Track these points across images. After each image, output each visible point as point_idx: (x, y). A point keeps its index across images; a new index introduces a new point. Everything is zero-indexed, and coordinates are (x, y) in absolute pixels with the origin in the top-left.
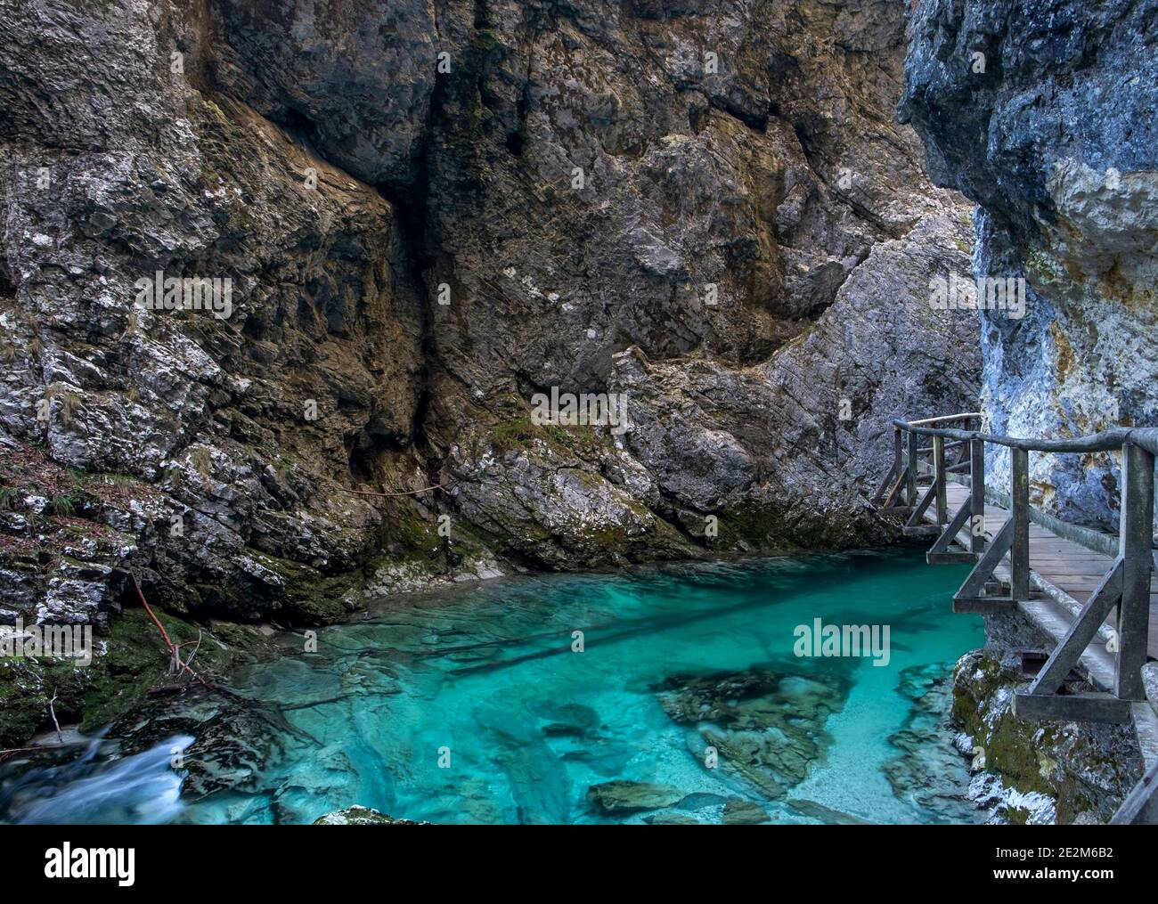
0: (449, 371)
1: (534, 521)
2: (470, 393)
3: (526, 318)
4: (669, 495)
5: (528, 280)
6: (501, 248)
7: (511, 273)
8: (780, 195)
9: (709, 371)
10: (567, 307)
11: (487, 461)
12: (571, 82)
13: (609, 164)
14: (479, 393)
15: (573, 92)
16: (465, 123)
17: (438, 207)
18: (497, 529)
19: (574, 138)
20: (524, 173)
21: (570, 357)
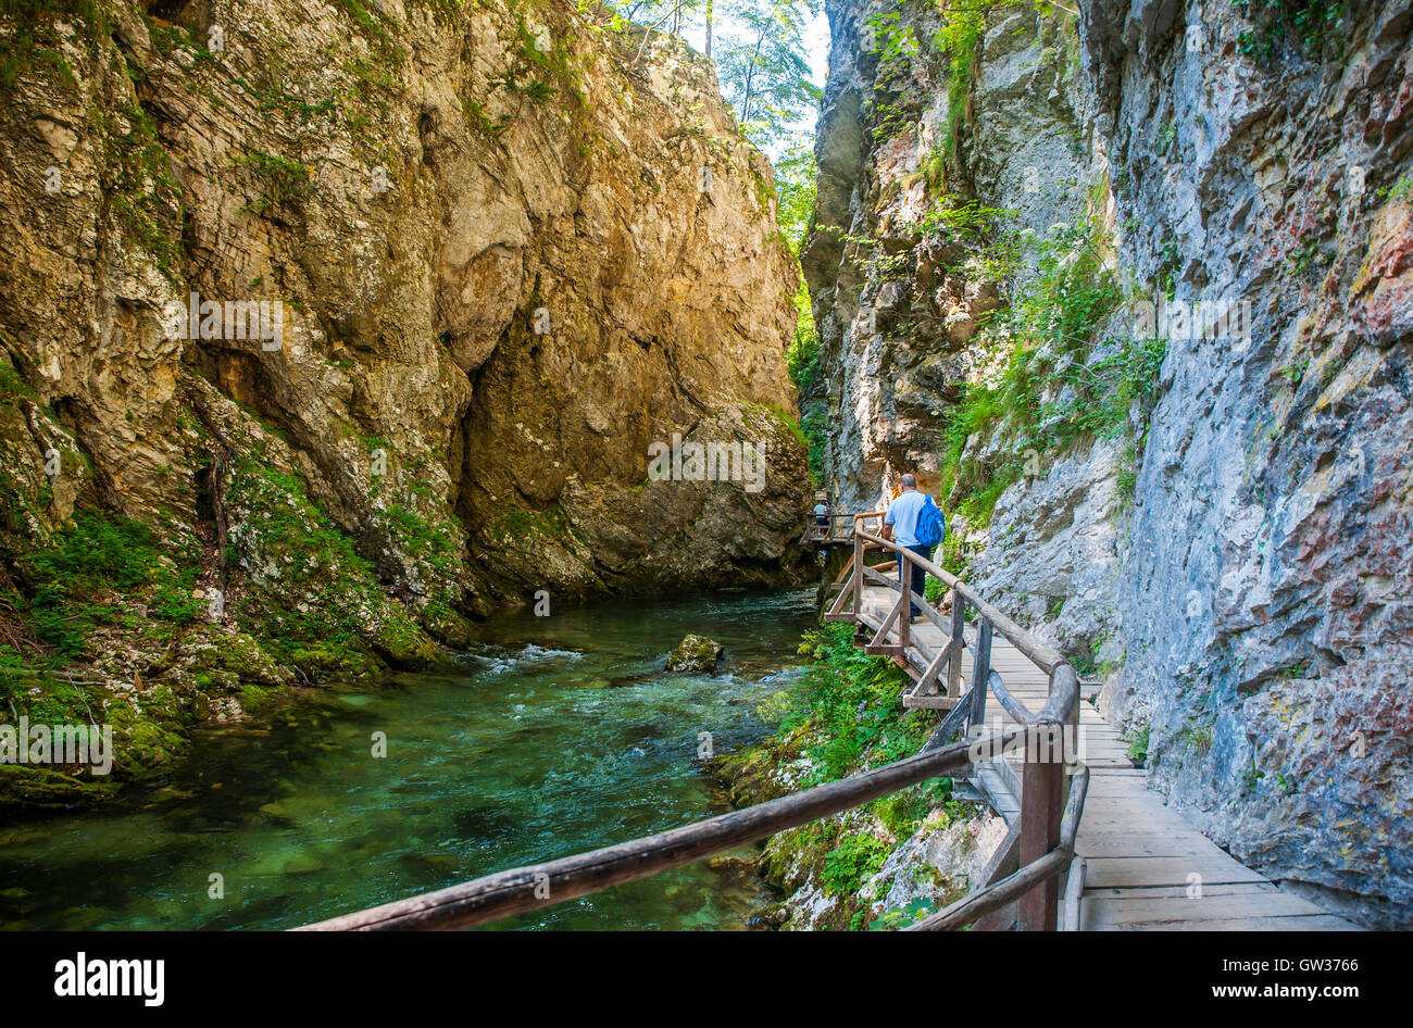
0: (475, 483)
1: (539, 574)
2: (489, 498)
3: (524, 453)
4: (598, 562)
5: (527, 431)
6: (517, 411)
7: (520, 426)
8: (655, 388)
9: (615, 489)
10: (546, 448)
11: (508, 539)
12: (568, 322)
13: (579, 367)
14: (494, 498)
15: (568, 327)
16: (515, 340)
17: (488, 385)
18: (517, 579)
19: (564, 352)
20: (537, 369)
21: (544, 477)
